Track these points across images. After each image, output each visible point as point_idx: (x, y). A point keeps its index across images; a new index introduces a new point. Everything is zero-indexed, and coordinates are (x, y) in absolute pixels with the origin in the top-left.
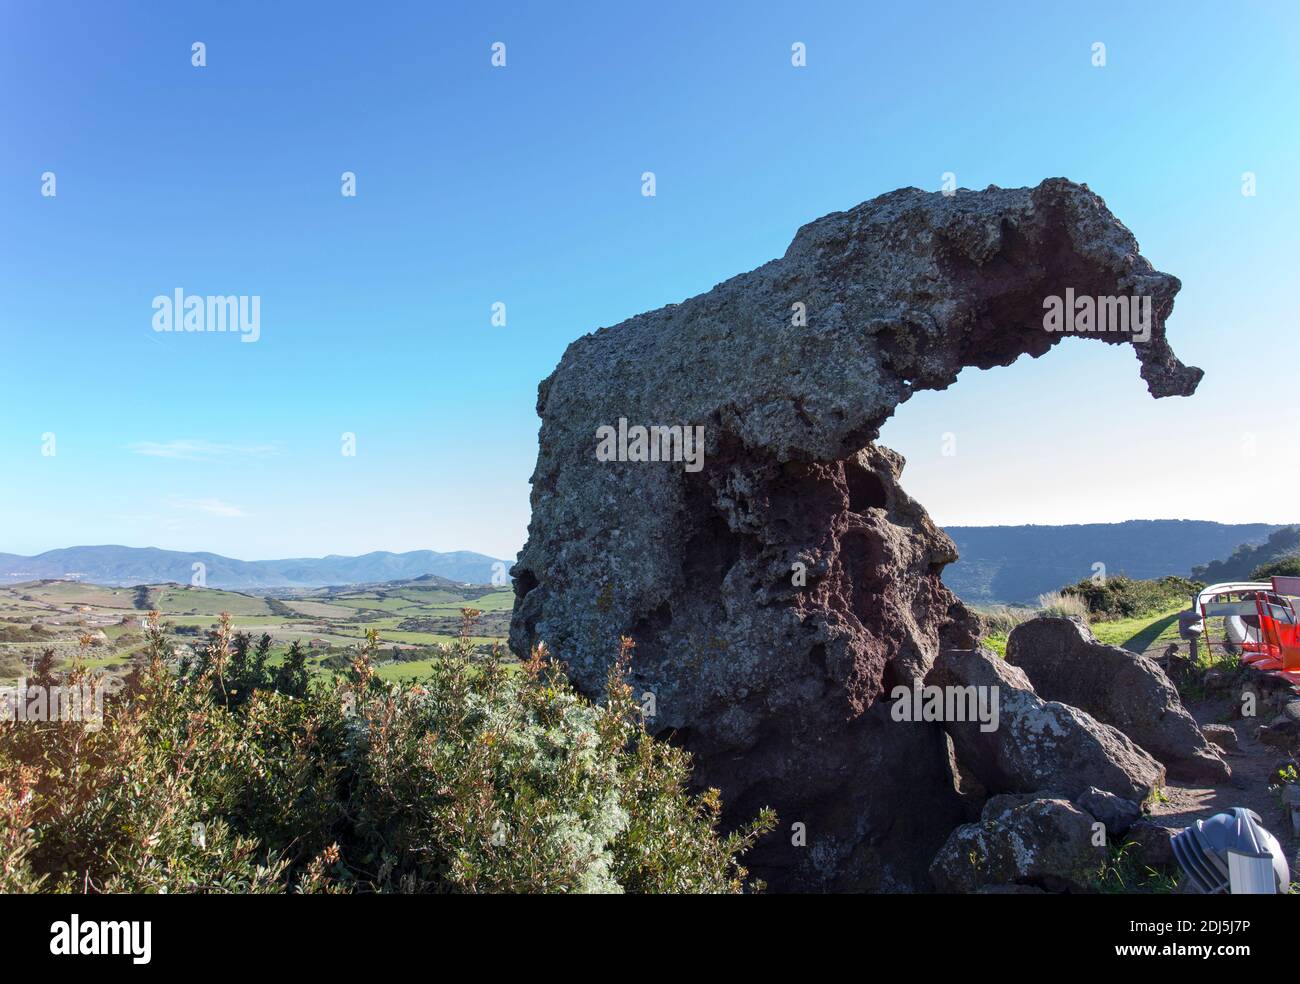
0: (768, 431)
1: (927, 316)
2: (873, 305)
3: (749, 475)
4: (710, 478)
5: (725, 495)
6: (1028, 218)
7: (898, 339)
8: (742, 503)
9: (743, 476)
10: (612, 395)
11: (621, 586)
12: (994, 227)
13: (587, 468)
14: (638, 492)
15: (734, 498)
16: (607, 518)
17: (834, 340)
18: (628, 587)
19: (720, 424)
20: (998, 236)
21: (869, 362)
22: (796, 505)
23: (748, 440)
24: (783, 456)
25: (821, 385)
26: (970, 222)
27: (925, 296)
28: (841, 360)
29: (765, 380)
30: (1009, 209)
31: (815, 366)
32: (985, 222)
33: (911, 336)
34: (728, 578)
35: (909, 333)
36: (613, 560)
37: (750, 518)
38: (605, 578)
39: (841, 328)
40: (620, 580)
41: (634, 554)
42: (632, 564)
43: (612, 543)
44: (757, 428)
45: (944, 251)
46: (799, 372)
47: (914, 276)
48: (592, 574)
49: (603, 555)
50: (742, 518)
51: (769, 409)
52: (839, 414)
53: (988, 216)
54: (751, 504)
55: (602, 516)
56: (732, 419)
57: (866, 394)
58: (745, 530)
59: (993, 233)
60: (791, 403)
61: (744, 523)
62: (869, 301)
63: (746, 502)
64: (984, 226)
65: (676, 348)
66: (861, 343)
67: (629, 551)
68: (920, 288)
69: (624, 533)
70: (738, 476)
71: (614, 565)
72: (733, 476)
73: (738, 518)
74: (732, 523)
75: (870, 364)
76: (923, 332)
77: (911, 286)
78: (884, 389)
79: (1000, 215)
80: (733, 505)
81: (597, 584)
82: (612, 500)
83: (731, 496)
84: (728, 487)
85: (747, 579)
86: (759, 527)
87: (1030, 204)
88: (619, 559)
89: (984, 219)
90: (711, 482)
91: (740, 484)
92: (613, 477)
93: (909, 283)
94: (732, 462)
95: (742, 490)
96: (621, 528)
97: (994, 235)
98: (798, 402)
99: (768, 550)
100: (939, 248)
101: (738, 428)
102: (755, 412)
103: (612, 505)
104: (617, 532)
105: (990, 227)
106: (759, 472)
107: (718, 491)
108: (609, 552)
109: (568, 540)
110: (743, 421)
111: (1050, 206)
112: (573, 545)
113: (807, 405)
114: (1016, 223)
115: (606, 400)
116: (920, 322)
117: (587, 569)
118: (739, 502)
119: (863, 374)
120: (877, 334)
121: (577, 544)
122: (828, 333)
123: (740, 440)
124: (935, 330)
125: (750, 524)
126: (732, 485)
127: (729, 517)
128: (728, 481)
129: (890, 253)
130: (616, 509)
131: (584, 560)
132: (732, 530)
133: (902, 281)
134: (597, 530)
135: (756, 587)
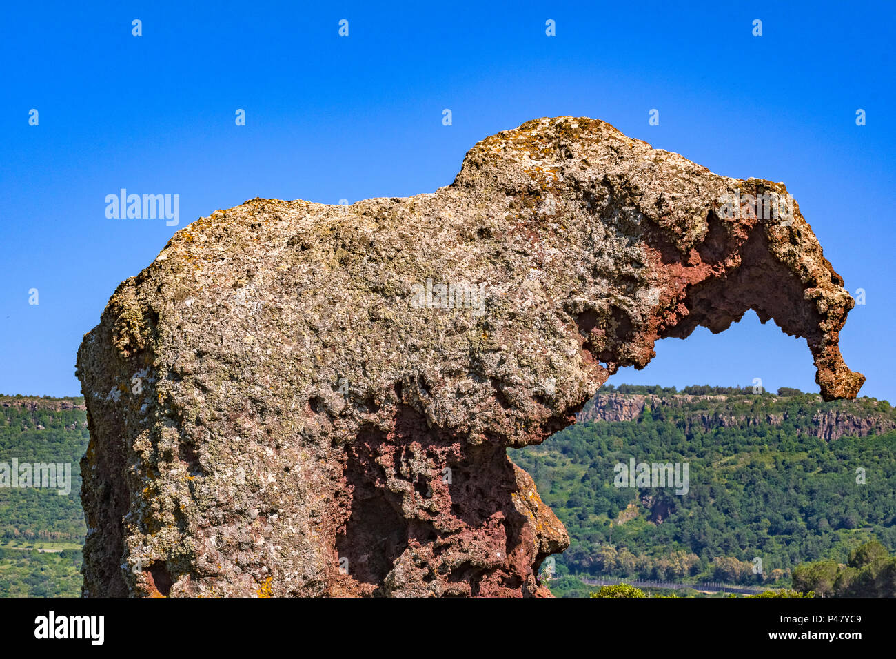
0: (462, 409)
1: (632, 303)
3: (430, 455)
4: (378, 455)
5: (399, 475)
8: (422, 486)
9: (424, 456)
10: (269, 352)
11: (281, 579)
12: (700, 219)
13: (238, 439)
14: (298, 469)
15: (410, 480)
16: (266, 500)
17: (535, 315)
18: (289, 579)
19: (401, 396)
20: (704, 229)
21: (573, 345)
22: (468, 488)
23: (434, 418)
24: (478, 437)
25: (521, 366)
26: (681, 214)
27: (630, 279)
28: (542, 339)
29: (461, 353)
30: (716, 201)
31: (518, 344)
32: (693, 213)
33: (614, 318)
34: (399, 570)
35: (611, 316)
36: (272, 548)
37: (427, 503)
38: (265, 569)
39: (542, 302)
40: (280, 571)
41: (296, 541)
42: (293, 553)
43: (269, 528)
44: (449, 406)
45: (653, 237)
46: (500, 349)
48: (248, 565)
49: (261, 541)
50: (420, 502)
52: (540, 398)
53: (697, 208)
55: (263, 497)
56: (416, 393)
57: (569, 379)
58: (423, 515)
59: (700, 225)
60: (490, 382)
61: (421, 508)
63: (426, 485)
64: (692, 218)
65: (339, 298)
66: (564, 321)
67: (290, 538)
68: (625, 270)
69: (283, 518)
70: (418, 455)
71: (274, 554)
72: (410, 455)
73: (414, 502)
74: (408, 508)
75: (574, 346)
76: (628, 317)
77: (616, 264)
78: (585, 374)
79: (707, 205)
80: (409, 488)
81: (254, 576)
82: (271, 479)
83: (409, 477)
84: (404, 466)
85: (419, 570)
86: (437, 513)
88: (279, 547)
89: (692, 211)
90: (380, 460)
92: (270, 452)
93: (612, 261)
94: (408, 439)
95: (423, 471)
96: (281, 511)
97: (700, 228)
98: (498, 382)
99: (443, 538)
100: (648, 232)
101: (423, 404)
102: (447, 388)
103: (271, 484)
104: (275, 517)
105: (697, 218)
106: (443, 453)
107: (388, 470)
108: (267, 539)
109: (219, 524)
110: (433, 396)
112: (226, 530)
113: (508, 385)
115: (262, 358)
116: (625, 307)
117: (243, 557)
118: (417, 484)
119: (567, 357)
122: (530, 308)
123: (424, 417)
124: (640, 318)
125: (428, 511)
126: (409, 465)
127: (402, 501)
128: (402, 459)
129: (590, 218)
130: (276, 488)
131: (239, 547)
132: (408, 516)
133: (605, 257)
134: (255, 513)
135: (428, 578)
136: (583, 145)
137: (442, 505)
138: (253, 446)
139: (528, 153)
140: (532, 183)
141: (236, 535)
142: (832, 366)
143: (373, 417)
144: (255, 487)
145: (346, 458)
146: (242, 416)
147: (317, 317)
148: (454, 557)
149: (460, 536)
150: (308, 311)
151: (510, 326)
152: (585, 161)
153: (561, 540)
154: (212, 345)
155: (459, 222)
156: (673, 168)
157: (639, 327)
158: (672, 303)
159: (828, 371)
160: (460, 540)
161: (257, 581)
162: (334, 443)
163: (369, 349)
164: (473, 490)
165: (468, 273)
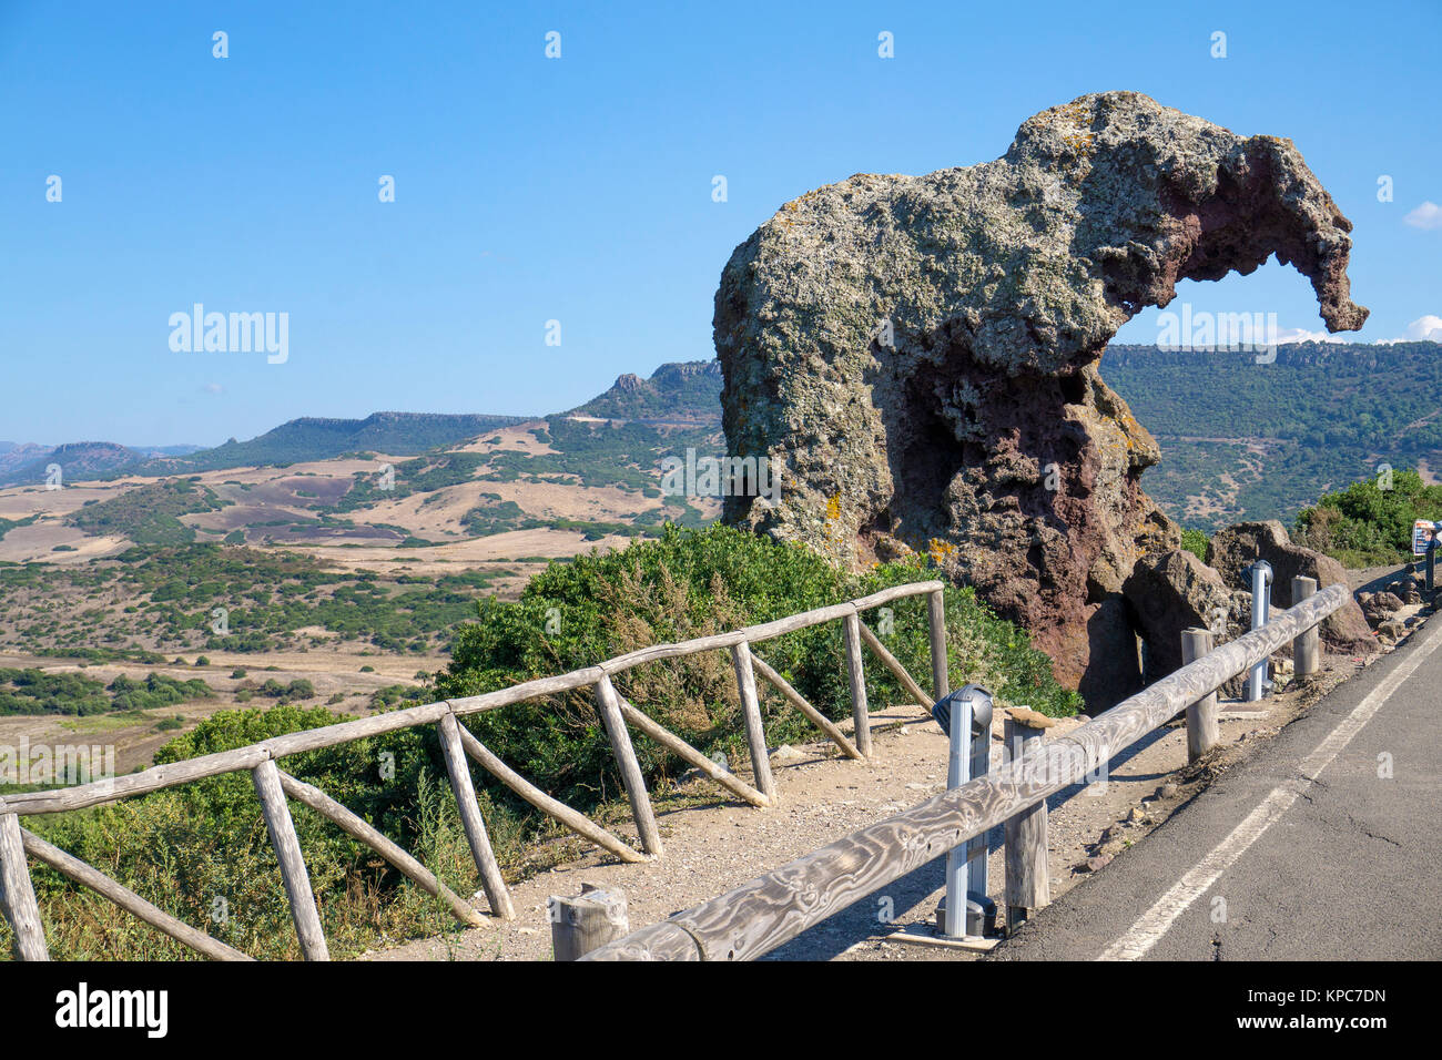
0: (1000, 347)
1: (1150, 250)
2: (1100, 230)
3: (977, 387)
4: (934, 387)
5: (952, 405)
6: (1239, 168)
7: (1123, 266)
8: (969, 413)
9: (971, 388)
10: (837, 301)
11: (849, 494)
12: (1210, 173)
13: (810, 376)
15: (961, 408)
16: (834, 427)
18: (856, 495)
19: (949, 336)
20: (1214, 182)
21: (1097, 288)
22: (1017, 414)
23: (978, 355)
24: (1013, 371)
25: (1050, 308)
26: (1192, 169)
27: (1148, 229)
30: (1225, 157)
32: (1204, 169)
33: (1134, 264)
34: (953, 485)
35: (1131, 262)
36: (840, 467)
37: (975, 428)
38: (833, 486)
39: (1070, 251)
40: (848, 488)
41: (862, 462)
42: (859, 471)
43: (837, 451)
44: (988, 344)
45: (1166, 191)
46: (1032, 294)
47: (1139, 208)
48: (819, 482)
49: (830, 462)
50: (969, 428)
51: (1002, 326)
52: (1067, 335)
53: (1208, 164)
54: (979, 414)
55: (831, 425)
56: (962, 333)
57: (1092, 319)
58: (971, 438)
59: (1210, 178)
60: (1023, 322)
61: (970, 432)
62: (1096, 225)
63: (974, 413)
64: (1202, 173)
65: (900, 254)
66: (1089, 268)
67: (856, 459)
68: (1144, 221)
69: (849, 442)
70: (966, 387)
71: (841, 473)
72: (960, 387)
73: (964, 427)
74: (959, 433)
76: (1147, 263)
77: (1137, 216)
79: (1217, 162)
80: (960, 415)
81: (825, 492)
82: (838, 409)
83: (959, 406)
84: (955, 396)
85: (971, 485)
86: (984, 437)
87: (1243, 157)
88: (846, 467)
89: (1202, 167)
90: (937, 391)
91: (968, 395)
92: (838, 386)
93: (1134, 214)
94: (960, 372)
95: (970, 400)
96: (848, 436)
97: (1211, 181)
98: (1029, 322)
99: (992, 458)
100: (1162, 187)
101: (968, 342)
102: (988, 329)
103: (839, 414)
105: (1208, 173)
106: (987, 385)
107: (943, 401)
108: (835, 460)
110: (975, 336)
111: (1258, 159)
113: (1038, 325)
114: (1229, 171)
116: (1144, 255)
117: (814, 476)
118: (966, 412)
119: (1092, 300)
120: (1104, 261)
121: (803, 452)
123: (970, 353)
124: (1156, 263)
125: (976, 434)
126: (959, 395)
127: (955, 426)
128: (954, 391)
129: (1117, 177)
130: (843, 416)
131: (812, 468)
132: (958, 439)
133: (1128, 210)
134: (824, 438)
135: (979, 493)
136: (1119, 114)
137: (989, 429)
138: (823, 381)
139: (1072, 124)
140: (1068, 148)
141: (808, 457)
142: (1334, 302)
143: (928, 355)
144: (823, 416)
145: (909, 389)
146: (813, 356)
147: (880, 271)
148: (1001, 473)
149: (1007, 456)
150: (873, 266)
151: (1040, 273)
152: (1117, 128)
153: (1151, 455)
154: (790, 297)
155: (1004, 185)
156: (1190, 129)
157: (1156, 271)
158: (1187, 248)
159: (1331, 306)
160: (1008, 460)
161: (827, 496)
162: (896, 377)
163: (921, 296)
164: (1022, 415)
165: (1009, 229)
